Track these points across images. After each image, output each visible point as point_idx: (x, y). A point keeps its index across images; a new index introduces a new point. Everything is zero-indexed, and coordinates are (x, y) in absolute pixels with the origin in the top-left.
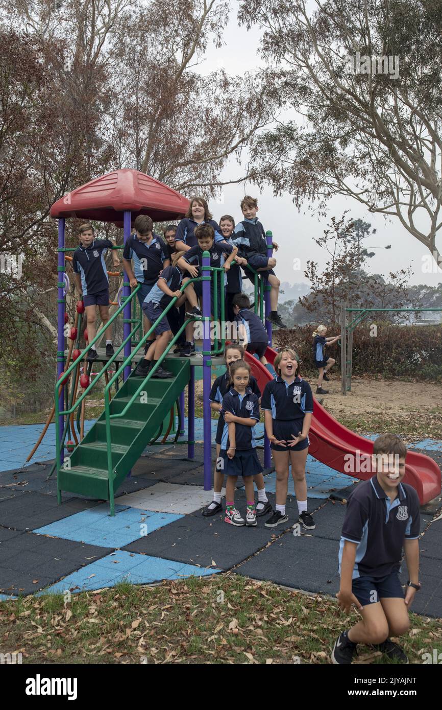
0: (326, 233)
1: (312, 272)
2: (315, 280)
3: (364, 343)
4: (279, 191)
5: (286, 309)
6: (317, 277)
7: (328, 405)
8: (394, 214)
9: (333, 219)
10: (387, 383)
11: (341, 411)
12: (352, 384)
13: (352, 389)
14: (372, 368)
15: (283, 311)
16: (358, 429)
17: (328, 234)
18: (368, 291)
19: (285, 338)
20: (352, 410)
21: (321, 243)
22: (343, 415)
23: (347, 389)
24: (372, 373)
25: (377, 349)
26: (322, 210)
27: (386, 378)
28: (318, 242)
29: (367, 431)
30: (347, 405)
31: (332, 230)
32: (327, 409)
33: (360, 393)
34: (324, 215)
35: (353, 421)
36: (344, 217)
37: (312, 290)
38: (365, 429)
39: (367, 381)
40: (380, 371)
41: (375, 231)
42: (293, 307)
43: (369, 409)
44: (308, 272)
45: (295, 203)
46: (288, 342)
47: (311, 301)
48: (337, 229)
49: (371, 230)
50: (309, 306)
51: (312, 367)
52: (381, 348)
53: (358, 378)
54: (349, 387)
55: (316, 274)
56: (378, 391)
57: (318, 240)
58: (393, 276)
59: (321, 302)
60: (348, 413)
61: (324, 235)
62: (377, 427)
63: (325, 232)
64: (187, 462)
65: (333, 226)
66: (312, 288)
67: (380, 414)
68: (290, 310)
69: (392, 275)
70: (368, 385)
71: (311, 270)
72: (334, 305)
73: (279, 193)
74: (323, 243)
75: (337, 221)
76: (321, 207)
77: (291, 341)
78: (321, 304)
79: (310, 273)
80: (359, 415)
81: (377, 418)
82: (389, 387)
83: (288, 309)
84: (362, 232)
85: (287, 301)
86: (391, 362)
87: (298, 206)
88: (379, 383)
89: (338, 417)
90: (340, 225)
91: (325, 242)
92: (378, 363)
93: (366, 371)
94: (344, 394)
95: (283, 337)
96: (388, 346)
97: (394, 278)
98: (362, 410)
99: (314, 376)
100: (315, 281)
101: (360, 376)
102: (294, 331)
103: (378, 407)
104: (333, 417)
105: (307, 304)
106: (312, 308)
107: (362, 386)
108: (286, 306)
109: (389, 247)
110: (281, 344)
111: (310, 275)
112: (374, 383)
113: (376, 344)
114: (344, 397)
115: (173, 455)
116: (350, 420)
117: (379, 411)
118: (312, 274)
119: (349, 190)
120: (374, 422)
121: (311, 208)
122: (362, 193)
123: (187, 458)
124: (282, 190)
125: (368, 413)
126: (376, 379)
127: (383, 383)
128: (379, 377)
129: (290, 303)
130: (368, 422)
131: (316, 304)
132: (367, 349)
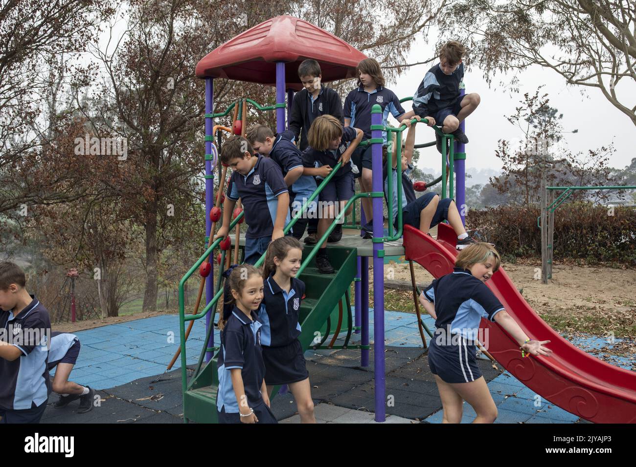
0: (519, 110)
1: (504, 152)
2: (507, 159)
3: (564, 226)
4: (468, 66)
5: (473, 192)
6: (508, 156)
7: (529, 297)
8: (596, 85)
9: (526, 95)
10: (592, 269)
11: (544, 304)
12: (553, 270)
13: (553, 276)
14: (574, 252)
15: (471, 194)
16: (569, 329)
17: (521, 112)
18: (565, 170)
19: (476, 220)
20: (558, 303)
21: (513, 120)
22: (548, 310)
23: (548, 276)
24: (574, 258)
25: (579, 232)
26: (515, 86)
27: (591, 264)
28: (510, 120)
29: (581, 332)
30: (553, 297)
31: (525, 106)
32: (527, 300)
33: (561, 281)
34: (517, 91)
35: (562, 318)
36: (538, 92)
37: (504, 170)
38: (577, 329)
39: (568, 268)
40: (583, 256)
41: (561, 116)
42: (480, 190)
43: (579, 303)
44: (499, 152)
45: (485, 79)
46: (479, 224)
47: (502, 182)
48: (530, 106)
49: (557, 115)
50: (500, 186)
51: (506, 251)
52: (584, 231)
53: (557, 263)
54: (551, 273)
55: (508, 152)
56: (583, 279)
57: (510, 118)
58: (593, 154)
59: (513, 183)
60: (554, 308)
61: (517, 113)
62: (593, 327)
63: (517, 109)
64: (358, 372)
65: (526, 102)
66: (504, 168)
67: (593, 309)
68: (477, 193)
69: (591, 152)
70: (570, 271)
71: (502, 149)
72: (527, 186)
73: (468, 69)
74: (516, 121)
75: (530, 97)
76: (513, 82)
77: (482, 223)
78: (513, 185)
79: (502, 153)
80: (567, 309)
81: (589, 315)
82: (595, 275)
83: (476, 192)
84: (549, 117)
85: (474, 185)
86: (596, 246)
87: (488, 81)
88: (582, 269)
89: (542, 312)
90: (534, 101)
91: (518, 120)
92: (580, 247)
93: (566, 256)
94: (545, 282)
95: (473, 219)
96: (592, 229)
97: (593, 156)
98: (570, 304)
99: (508, 261)
100: (507, 161)
101: (560, 262)
102: (486, 213)
103: (589, 300)
104: (536, 312)
105: (498, 184)
106: (504, 188)
107: (563, 273)
108: (473, 190)
109: (576, 131)
110: (471, 226)
111: (501, 154)
112: (576, 269)
113: (578, 226)
114: (545, 286)
115: (345, 360)
116: (556, 315)
117: (591, 305)
118: (504, 153)
119: (545, 62)
120: (587, 319)
121: (502, 84)
122: (559, 65)
123: (359, 365)
124: (471, 65)
125: (578, 307)
126: (579, 264)
127: (587, 270)
128: (582, 263)
129: (477, 187)
130: (580, 319)
131: (508, 185)
132: (568, 232)
